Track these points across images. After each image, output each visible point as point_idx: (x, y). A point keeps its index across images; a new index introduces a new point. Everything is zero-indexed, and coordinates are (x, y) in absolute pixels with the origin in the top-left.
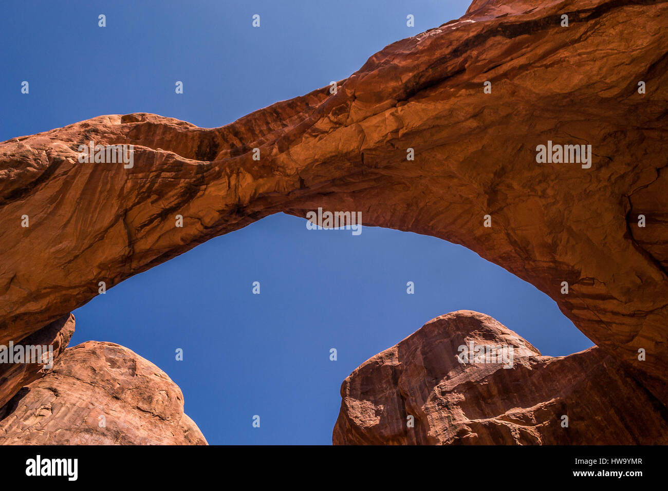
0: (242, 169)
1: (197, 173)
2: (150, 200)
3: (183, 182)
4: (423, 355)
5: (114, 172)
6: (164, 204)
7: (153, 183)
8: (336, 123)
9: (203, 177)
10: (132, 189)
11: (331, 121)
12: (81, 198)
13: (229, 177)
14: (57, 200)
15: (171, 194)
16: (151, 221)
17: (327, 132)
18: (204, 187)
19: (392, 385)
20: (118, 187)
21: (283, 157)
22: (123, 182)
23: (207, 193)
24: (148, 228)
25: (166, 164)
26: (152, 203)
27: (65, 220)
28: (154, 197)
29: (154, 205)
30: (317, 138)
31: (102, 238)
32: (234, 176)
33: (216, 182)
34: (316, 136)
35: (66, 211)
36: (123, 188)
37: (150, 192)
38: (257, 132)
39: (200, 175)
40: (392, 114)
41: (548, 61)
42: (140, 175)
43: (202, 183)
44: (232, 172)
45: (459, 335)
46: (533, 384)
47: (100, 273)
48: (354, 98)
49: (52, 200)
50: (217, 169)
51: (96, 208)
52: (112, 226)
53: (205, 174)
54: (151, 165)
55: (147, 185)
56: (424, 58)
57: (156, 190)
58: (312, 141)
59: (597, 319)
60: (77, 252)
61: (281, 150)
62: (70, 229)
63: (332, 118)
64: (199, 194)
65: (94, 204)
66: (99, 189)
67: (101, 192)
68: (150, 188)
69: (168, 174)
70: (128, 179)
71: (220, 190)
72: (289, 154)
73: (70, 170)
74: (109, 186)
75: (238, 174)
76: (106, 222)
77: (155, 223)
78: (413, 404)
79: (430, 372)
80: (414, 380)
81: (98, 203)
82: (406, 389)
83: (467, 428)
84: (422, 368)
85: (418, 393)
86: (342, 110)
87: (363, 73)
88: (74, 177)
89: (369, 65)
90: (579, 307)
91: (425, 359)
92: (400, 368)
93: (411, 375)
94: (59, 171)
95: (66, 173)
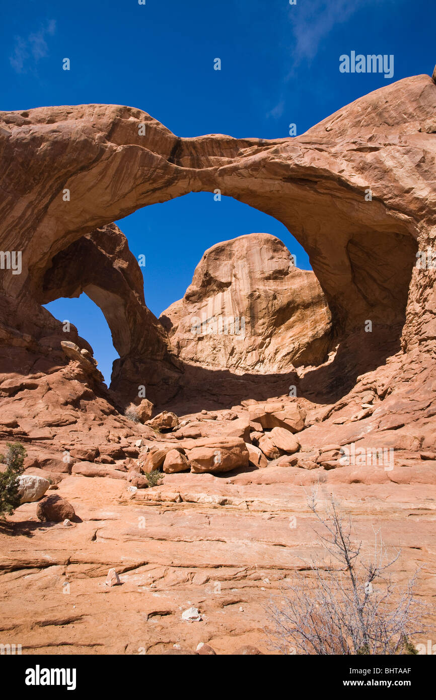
0: (197, 177)
1: (174, 173)
2: (149, 183)
3: (167, 177)
5: (132, 163)
6: (155, 186)
7: (152, 174)
8: (251, 175)
9: (177, 176)
10: (141, 176)
12: (115, 175)
13: (190, 179)
14: (103, 173)
15: (160, 181)
16: (147, 192)
17: (245, 177)
18: (176, 181)
19: (228, 259)
21: (220, 179)
22: (137, 171)
23: (177, 184)
25: (160, 165)
26: (150, 184)
27: (107, 185)
28: (151, 181)
30: (240, 177)
31: (124, 197)
32: (193, 179)
33: (183, 180)
34: (239, 176)
35: (107, 181)
36: (136, 174)
37: (149, 179)
38: (206, 151)
39: (175, 175)
40: (279, 184)
42: (146, 168)
43: (176, 179)
44: (192, 177)
45: (264, 247)
46: (287, 278)
48: (264, 167)
49: (100, 173)
50: (185, 173)
51: (122, 182)
52: (129, 192)
54: (152, 164)
55: (149, 175)
56: (303, 171)
57: (153, 179)
58: (237, 178)
60: (111, 202)
61: (220, 175)
62: (108, 190)
63: (250, 172)
64: (173, 185)
65: (121, 179)
66: (124, 172)
67: (125, 174)
68: (150, 177)
69: (160, 171)
70: (139, 169)
72: (223, 179)
73: (109, 157)
74: (129, 171)
75: (194, 180)
76: (127, 191)
77: (150, 192)
78: (237, 272)
79: (248, 260)
80: (240, 261)
81: (123, 179)
82: (235, 264)
83: (257, 290)
84: (244, 257)
85: (240, 268)
86: (256, 170)
87: (272, 156)
88: (111, 162)
89: (276, 152)
90: (316, 264)
91: (247, 253)
92: (234, 252)
93: (238, 259)
94: (104, 157)
95: (107, 159)
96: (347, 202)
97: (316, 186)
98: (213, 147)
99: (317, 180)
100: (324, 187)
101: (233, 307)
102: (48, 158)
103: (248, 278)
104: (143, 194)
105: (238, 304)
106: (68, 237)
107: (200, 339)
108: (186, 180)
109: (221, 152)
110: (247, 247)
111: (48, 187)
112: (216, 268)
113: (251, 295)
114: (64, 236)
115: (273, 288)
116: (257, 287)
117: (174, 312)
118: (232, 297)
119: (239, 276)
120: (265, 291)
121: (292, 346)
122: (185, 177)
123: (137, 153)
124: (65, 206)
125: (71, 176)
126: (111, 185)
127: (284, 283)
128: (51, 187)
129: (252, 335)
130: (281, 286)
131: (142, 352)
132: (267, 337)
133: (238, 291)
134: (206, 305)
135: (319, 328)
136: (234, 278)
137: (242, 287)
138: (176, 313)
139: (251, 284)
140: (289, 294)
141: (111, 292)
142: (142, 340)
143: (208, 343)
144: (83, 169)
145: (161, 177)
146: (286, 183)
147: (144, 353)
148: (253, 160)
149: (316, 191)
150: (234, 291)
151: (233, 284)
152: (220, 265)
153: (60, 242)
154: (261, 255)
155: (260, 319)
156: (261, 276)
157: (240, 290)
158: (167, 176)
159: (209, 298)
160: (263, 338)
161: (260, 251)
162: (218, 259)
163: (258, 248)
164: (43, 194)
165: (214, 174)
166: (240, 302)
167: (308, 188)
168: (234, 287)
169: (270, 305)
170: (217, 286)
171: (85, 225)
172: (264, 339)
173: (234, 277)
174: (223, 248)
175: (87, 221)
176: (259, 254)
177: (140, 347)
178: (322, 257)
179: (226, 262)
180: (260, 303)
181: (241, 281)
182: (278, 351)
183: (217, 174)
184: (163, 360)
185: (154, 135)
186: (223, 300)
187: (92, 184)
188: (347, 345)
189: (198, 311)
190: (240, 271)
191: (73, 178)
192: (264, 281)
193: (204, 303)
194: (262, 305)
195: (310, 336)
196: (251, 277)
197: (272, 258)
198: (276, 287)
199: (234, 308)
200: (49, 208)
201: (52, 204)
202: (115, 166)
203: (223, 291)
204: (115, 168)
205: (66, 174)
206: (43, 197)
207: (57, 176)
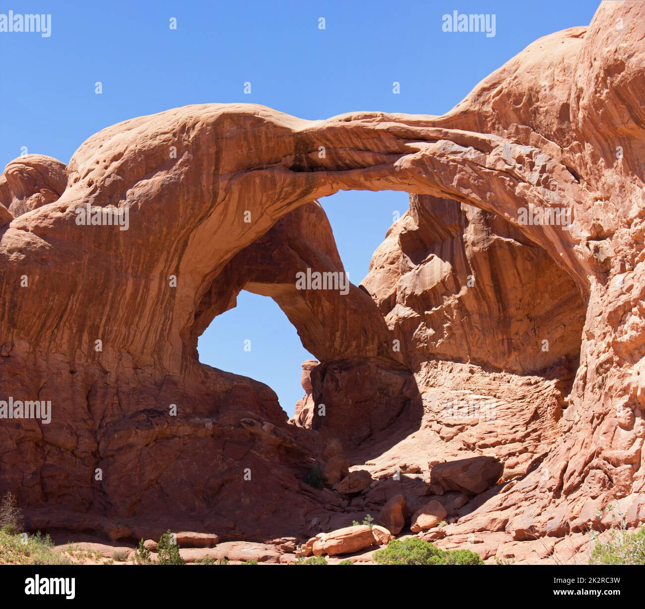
2: (279, 202)
5: (252, 193)
6: (287, 201)
7: (280, 195)
10: (267, 200)
12: (238, 210)
15: (292, 196)
18: (311, 191)
20: (258, 201)
22: (260, 198)
24: (280, 210)
27: (232, 221)
28: (281, 200)
31: (256, 223)
35: (231, 217)
36: (261, 201)
39: (308, 186)
42: (270, 192)
49: (221, 214)
52: (260, 218)
54: (275, 185)
55: (276, 197)
57: (282, 197)
60: (243, 232)
67: (249, 204)
68: (278, 198)
69: (287, 189)
76: (256, 218)
77: (284, 207)
88: (229, 201)
94: (219, 199)
95: (224, 200)
104: (276, 210)
106: (207, 279)
107: (429, 317)
108: (326, 186)
111: (172, 251)
114: (203, 281)
122: (324, 183)
123: (255, 182)
125: (192, 230)
126: (236, 220)
128: (176, 250)
131: (342, 350)
141: (278, 283)
142: (338, 334)
144: (202, 219)
145: (291, 194)
147: (346, 350)
171: (222, 260)
175: (222, 257)
177: (337, 344)
184: (378, 355)
187: (215, 227)
191: (194, 232)
200: (180, 268)
201: (181, 264)
202: (234, 201)
204: (235, 204)
205: (186, 232)
206: (172, 261)
207: (178, 238)
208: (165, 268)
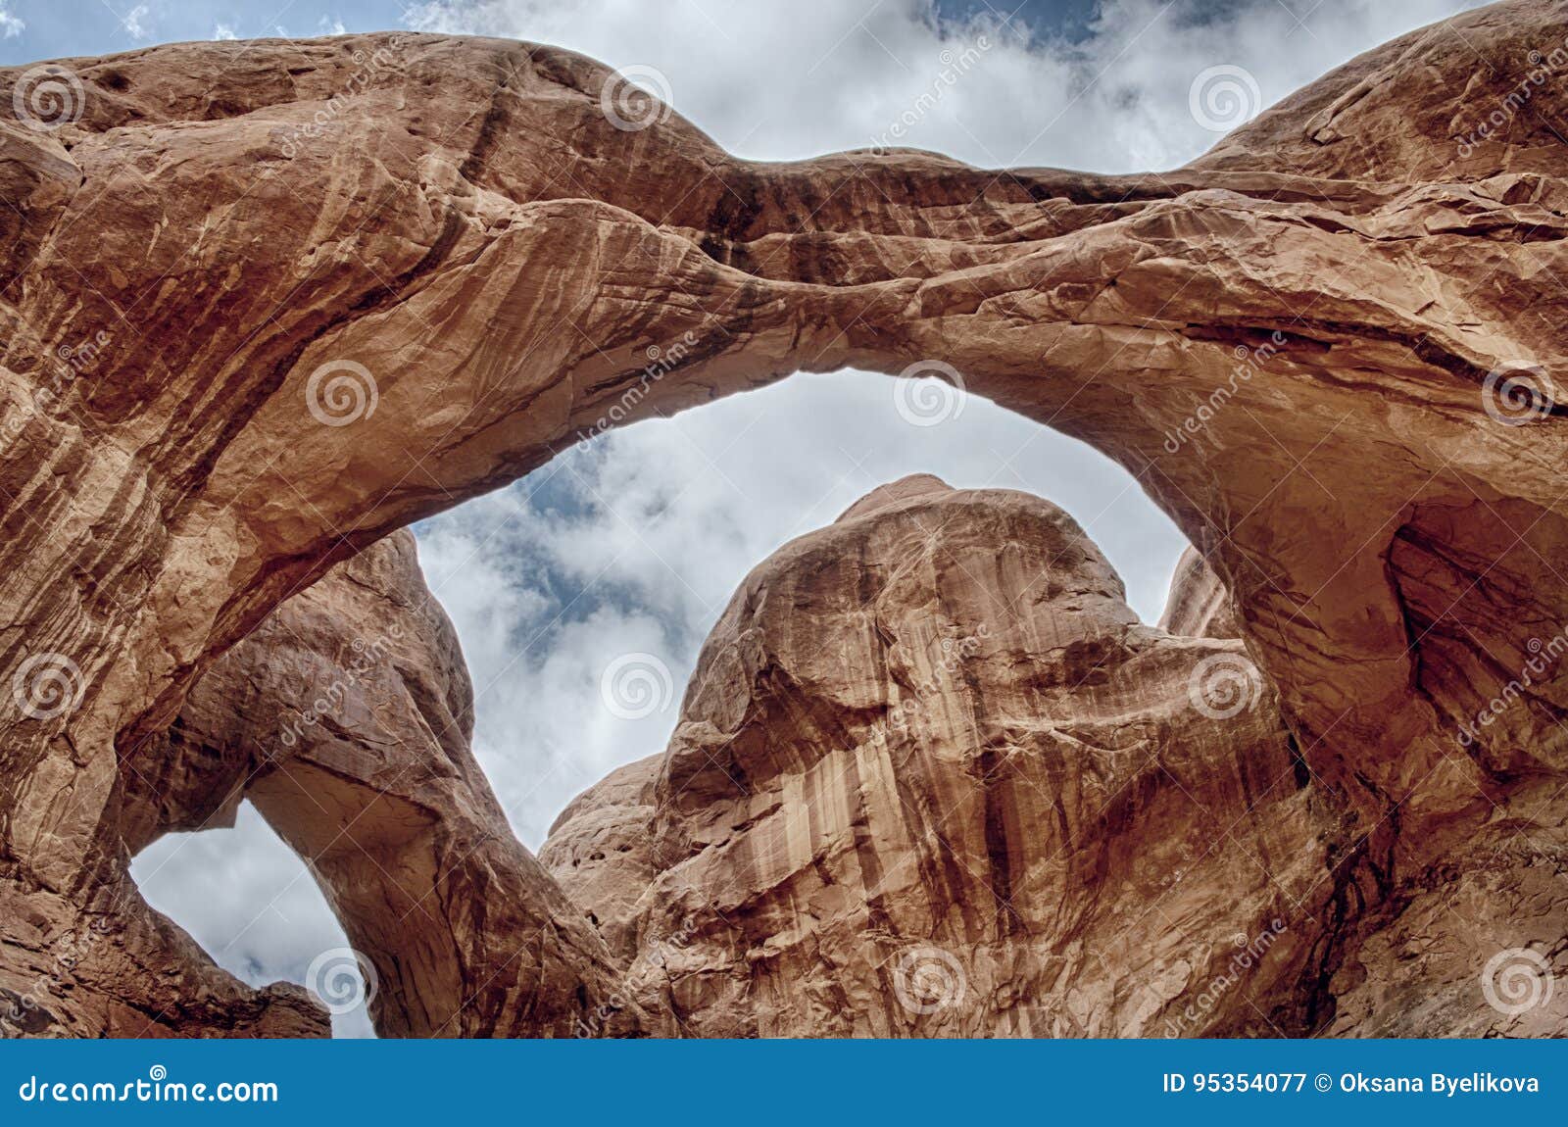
0: (832, 319)
1: (739, 306)
2: (633, 344)
3: (709, 320)
4: (937, 568)
5: (571, 272)
7: (650, 313)
8: (1059, 312)
9: (750, 317)
10: (605, 319)
11: (1051, 306)
12: (496, 320)
13: (801, 327)
15: (680, 338)
16: (619, 380)
17: (1034, 320)
18: (745, 336)
19: (858, 602)
20: (577, 308)
21: (927, 325)
22: (588, 300)
23: (748, 348)
24: (610, 390)
25: (682, 275)
26: (637, 349)
27: (459, 361)
28: (643, 339)
29: (637, 354)
30: (1010, 321)
31: (526, 405)
32: (812, 328)
33: (771, 331)
34: (1010, 317)
35: (462, 343)
36: (586, 313)
37: (639, 327)
38: (856, 212)
39: (743, 312)
40: (1170, 345)
41: (1453, 413)
42: (627, 290)
43: (744, 328)
44: (810, 319)
45: (1013, 548)
46: (1124, 675)
47: (499, 467)
48: (1112, 283)
49: (437, 315)
50: (780, 305)
51: (523, 345)
52: (549, 387)
53: (755, 311)
54: (652, 270)
55: (638, 316)
56: (1275, 303)
57: (653, 329)
58: (999, 323)
59: (1280, 644)
60: (470, 430)
61: (927, 311)
62: (462, 382)
63: (1055, 300)
64: (731, 348)
65: (521, 336)
66: (537, 305)
67: (540, 312)
68: (641, 323)
69: (683, 298)
70: (599, 295)
71: (776, 348)
72: (939, 325)
73: (482, 250)
74: (557, 304)
75: (820, 327)
76: (539, 378)
78: (907, 662)
79: (948, 607)
80: (912, 613)
81: (530, 334)
82: (893, 625)
83: (1008, 736)
84: (931, 594)
85: (919, 642)
86: (1078, 294)
87: (1145, 245)
88: (487, 270)
89: (1157, 228)
90: (1264, 623)
91: (939, 578)
92: (878, 572)
93: (907, 601)
94: (459, 251)
95: (471, 258)
96: (1448, 418)
97: (1323, 359)
98: (884, 201)
99: (1331, 336)
100: (1360, 362)
101: (906, 817)
102: (234, 269)
103: (962, 684)
104: (598, 388)
105: (932, 802)
106: (271, 581)
107: (762, 969)
108: (780, 332)
109: (917, 217)
110: (940, 551)
111: (219, 384)
112: (809, 643)
113: (987, 762)
115: (1073, 721)
116: (1006, 722)
117: (616, 842)
118: (897, 772)
119: (921, 678)
120: (1044, 739)
121: (1182, 968)
122: (780, 319)
123: (593, 232)
124: (282, 458)
125: (321, 331)
126: (476, 359)
127: (1112, 698)
128: (234, 381)
129: (1000, 940)
130: (1103, 713)
132: (1068, 937)
133: (923, 742)
134: (775, 808)
135: (1284, 880)
136: (894, 690)
137: (938, 727)
138: (624, 849)
139: (980, 713)
140: (1141, 744)
143: (800, 985)
144: (372, 300)
145: (684, 323)
146: (1200, 344)
148: (1067, 258)
149: (1322, 375)
150: (904, 746)
151: (897, 713)
152: (823, 630)
153: (239, 606)
154: (1001, 582)
155: (1035, 861)
156: (1015, 675)
157: (935, 742)
158: (709, 316)
159: (784, 778)
160: (1049, 944)
161: (999, 566)
162: (813, 603)
163: (988, 553)
164: (197, 410)
165: (903, 309)
166: (937, 791)
167: (1291, 365)
168: (903, 728)
169: (1068, 798)
170: (822, 726)
171: (349, 527)
172: (1058, 949)
173: (896, 680)
174: (831, 556)
175: (358, 509)
176: (994, 580)
178: (1290, 595)
179: (849, 616)
180: (1028, 791)
181: (934, 701)
182: (1125, 998)
183: (913, 308)
185: (650, 153)
186: (853, 782)
187: (401, 357)
188: (1412, 947)
189: (736, 837)
190: (921, 658)
191: (328, 339)
192: (1028, 694)
193: (762, 801)
194: (1034, 800)
195: (1250, 917)
196: (973, 683)
197: (1054, 592)
198: (1083, 720)
199: (912, 821)
200: (216, 470)
201: (227, 455)
202: (501, 281)
203: (850, 745)
204: (502, 294)
205: (300, 326)
206: (196, 426)
207: (264, 337)
208: (163, 441)
